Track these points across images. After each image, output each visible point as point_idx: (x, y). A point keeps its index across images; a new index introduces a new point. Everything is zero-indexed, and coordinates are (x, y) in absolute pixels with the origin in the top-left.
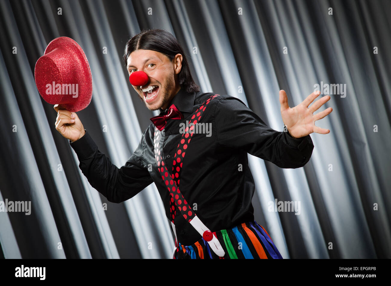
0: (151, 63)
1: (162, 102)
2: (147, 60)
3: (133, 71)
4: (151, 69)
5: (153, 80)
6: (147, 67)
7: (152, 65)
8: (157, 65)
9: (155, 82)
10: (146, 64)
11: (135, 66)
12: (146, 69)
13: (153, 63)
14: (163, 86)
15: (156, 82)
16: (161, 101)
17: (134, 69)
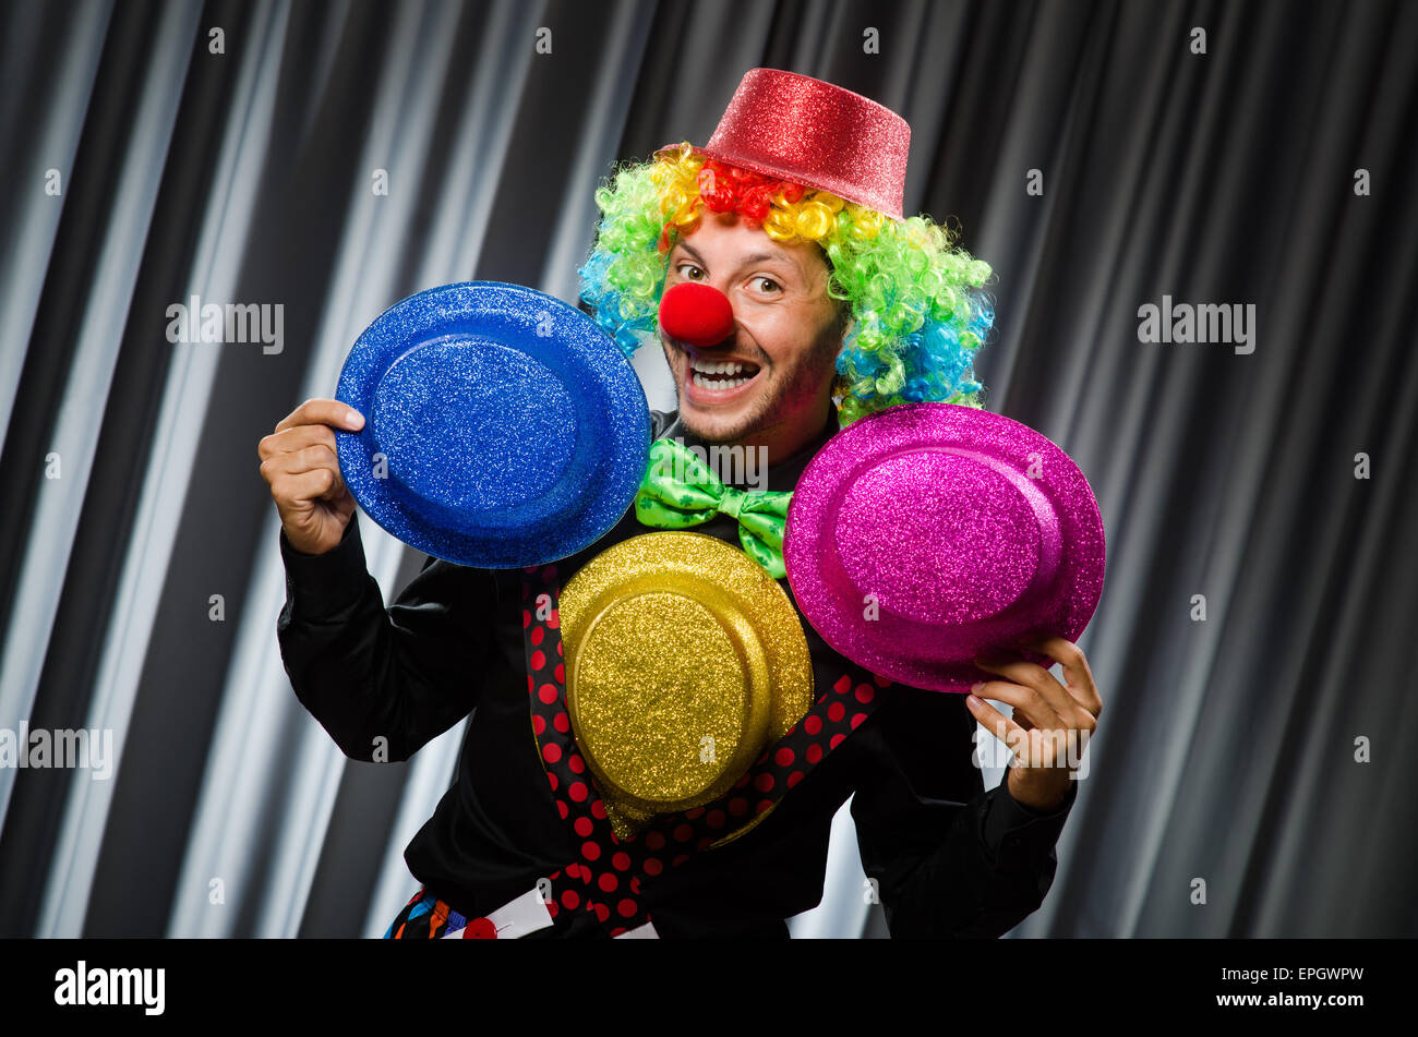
0: (771, 276)
1: (744, 425)
2: (761, 258)
3: (685, 271)
4: (757, 297)
5: (745, 340)
6: (747, 284)
7: (770, 285)
8: (787, 294)
9: (753, 351)
10: (748, 272)
11: (705, 256)
12: (739, 287)
13: (776, 279)
14: (777, 376)
15: (756, 353)
16: (743, 420)
17: (695, 268)
